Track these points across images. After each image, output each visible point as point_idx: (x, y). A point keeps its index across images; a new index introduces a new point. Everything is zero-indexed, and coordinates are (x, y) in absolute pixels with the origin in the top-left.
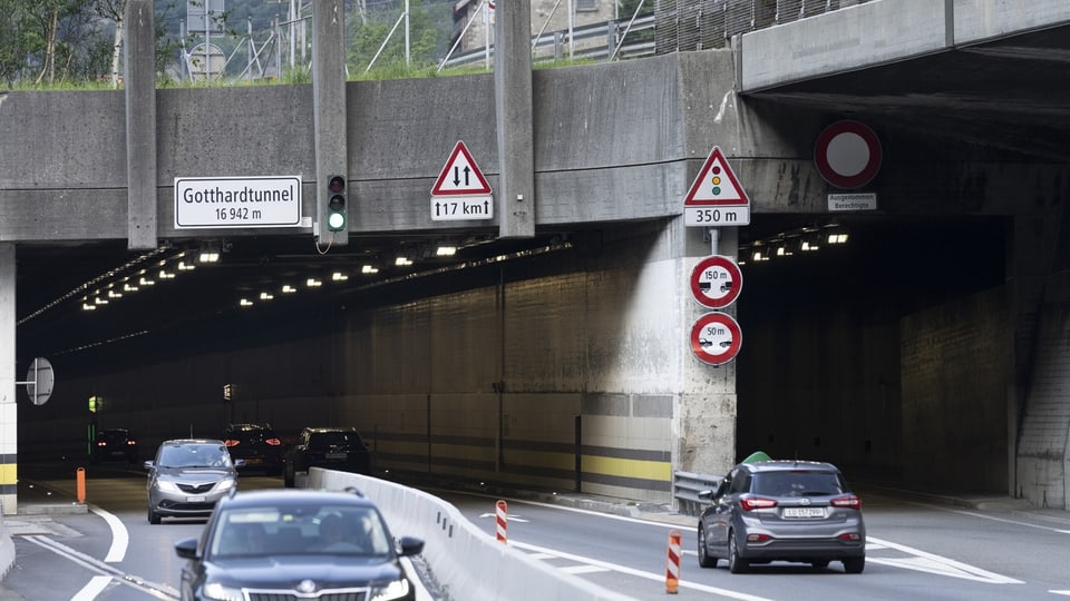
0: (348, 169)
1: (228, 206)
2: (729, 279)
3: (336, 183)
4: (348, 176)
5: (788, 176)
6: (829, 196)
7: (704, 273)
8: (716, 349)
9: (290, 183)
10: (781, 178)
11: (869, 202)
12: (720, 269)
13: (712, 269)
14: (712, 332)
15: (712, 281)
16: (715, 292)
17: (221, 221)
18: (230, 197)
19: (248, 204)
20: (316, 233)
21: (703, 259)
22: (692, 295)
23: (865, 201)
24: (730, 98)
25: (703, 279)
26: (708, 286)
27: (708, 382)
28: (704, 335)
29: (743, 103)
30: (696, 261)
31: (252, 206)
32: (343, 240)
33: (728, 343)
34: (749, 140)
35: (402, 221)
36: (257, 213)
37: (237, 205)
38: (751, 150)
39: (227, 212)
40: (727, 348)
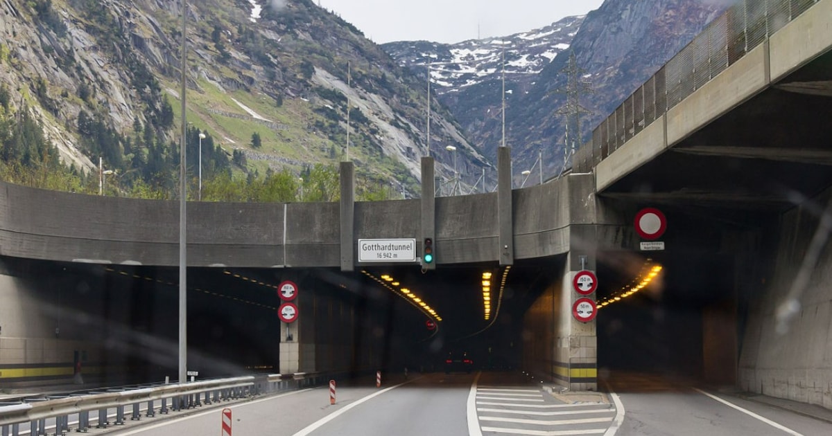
0: (435, 235)
1: (382, 252)
2: (591, 281)
3: (428, 241)
4: (435, 238)
5: (621, 233)
6: (641, 243)
7: (579, 279)
8: (585, 315)
9: (411, 242)
10: (617, 234)
11: (661, 246)
12: (587, 277)
13: (583, 276)
14: (583, 307)
15: (583, 283)
16: (585, 288)
17: (379, 259)
18: (384, 248)
19: (391, 251)
20: (421, 264)
21: (579, 272)
22: (574, 290)
23: (658, 246)
24: (591, 196)
25: (579, 282)
26: (581, 284)
27: (582, 330)
28: (579, 308)
29: (598, 200)
30: (575, 273)
31: (393, 252)
32: (433, 267)
33: (591, 312)
34: (601, 216)
35: (459, 259)
36: (395, 255)
37: (387, 251)
38: (602, 221)
39: (382, 255)
40: (590, 314)
